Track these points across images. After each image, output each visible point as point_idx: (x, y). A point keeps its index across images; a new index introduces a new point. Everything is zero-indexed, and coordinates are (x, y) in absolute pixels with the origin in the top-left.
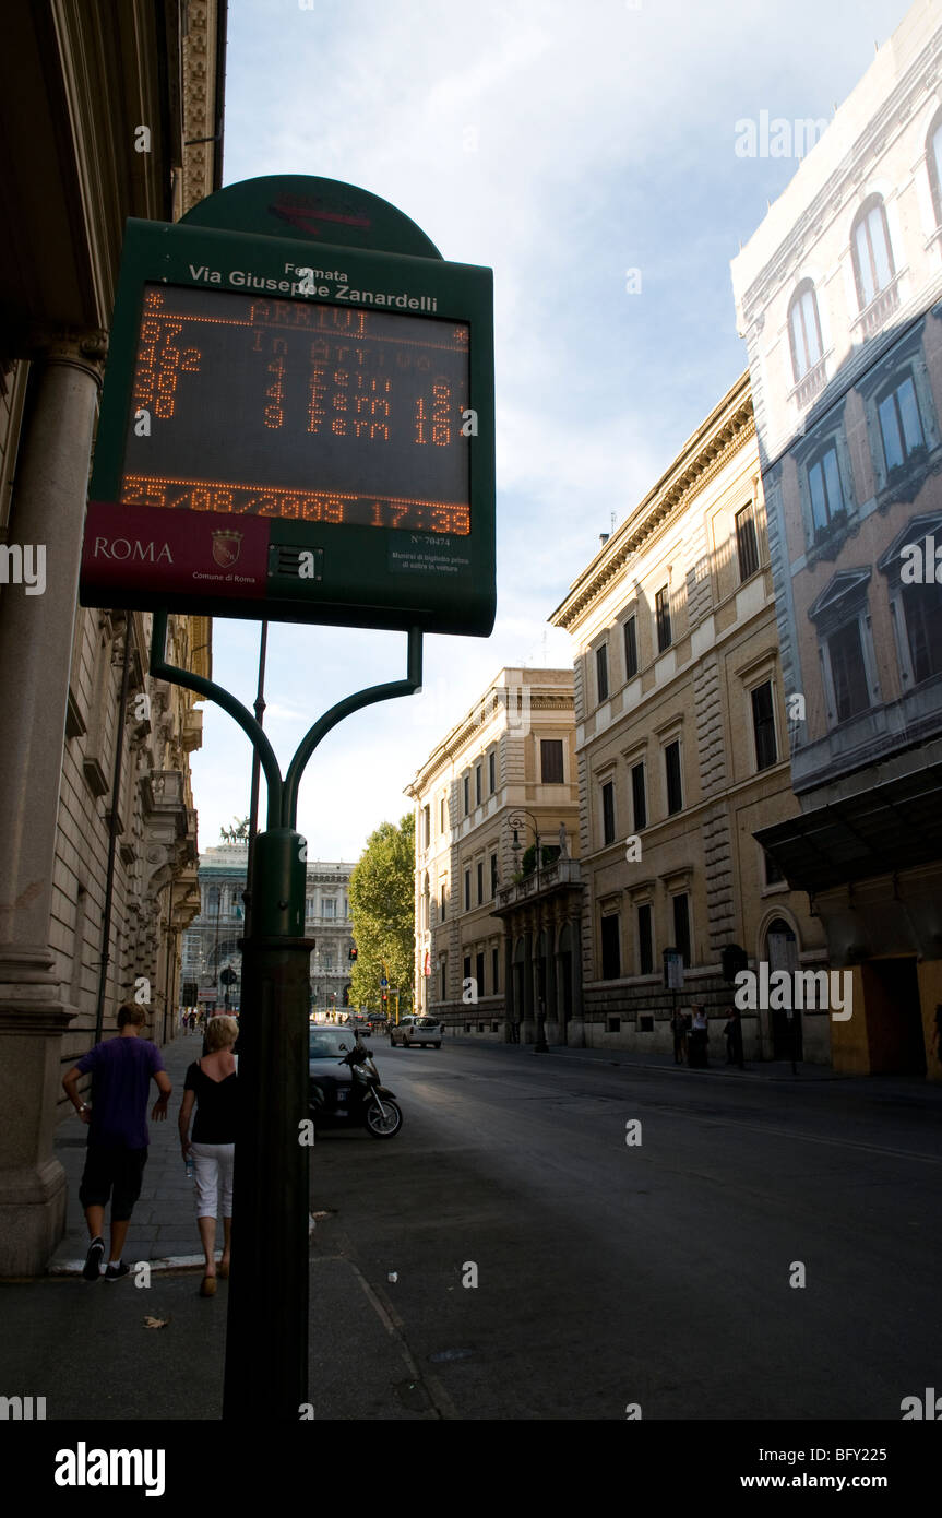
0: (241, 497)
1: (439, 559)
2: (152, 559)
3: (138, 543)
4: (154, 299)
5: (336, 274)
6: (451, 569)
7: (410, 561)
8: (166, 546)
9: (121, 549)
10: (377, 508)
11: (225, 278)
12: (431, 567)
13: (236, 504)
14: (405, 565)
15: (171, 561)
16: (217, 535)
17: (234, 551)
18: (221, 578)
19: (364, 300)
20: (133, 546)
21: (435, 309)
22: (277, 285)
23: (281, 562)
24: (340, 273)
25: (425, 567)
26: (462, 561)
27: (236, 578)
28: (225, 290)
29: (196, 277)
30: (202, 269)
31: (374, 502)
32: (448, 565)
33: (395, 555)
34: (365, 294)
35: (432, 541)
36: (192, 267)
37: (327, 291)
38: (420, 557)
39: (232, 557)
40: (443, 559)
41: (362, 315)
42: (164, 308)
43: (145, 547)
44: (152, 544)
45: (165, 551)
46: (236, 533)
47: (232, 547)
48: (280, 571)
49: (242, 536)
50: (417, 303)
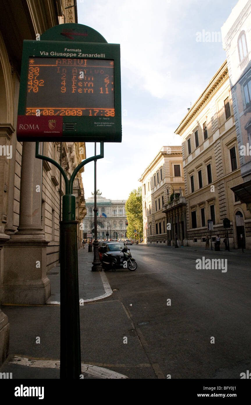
0: (56, 111)
1: (106, 123)
2: (34, 129)
3: (30, 125)
4: (32, 61)
5: (78, 50)
6: (110, 126)
7: (99, 124)
8: (37, 125)
9: (26, 127)
10: (90, 111)
11: (49, 54)
12: (104, 125)
13: (55, 113)
14: (98, 125)
15: (38, 129)
16: (50, 121)
17: (54, 125)
18: (51, 132)
19: (86, 56)
20: (29, 126)
21: (104, 57)
22: (63, 54)
23: (66, 127)
24: (79, 50)
25: (103, 126)
26: (112, 123)
27: (55, 132)
28: (50, 57)
29: (42, 54)
30: (43, 52)
31: (89, 110)
32: (109, 125)
33: (95, 123)
34: (86, 55)
35: (105, 119)
36: (41, 52)
37: (76, 55)
38: (102, 123)
39: (54, 127)
40: (108, 123)
41: (85, 60)
42: (35, 63)
43: (32, 126)
44: (33, 125)
45: (37, 127)
46: (54, 121)
47: (53, 124)
48: (66, 129)
49: (56, 121)
50: (100, 56)
